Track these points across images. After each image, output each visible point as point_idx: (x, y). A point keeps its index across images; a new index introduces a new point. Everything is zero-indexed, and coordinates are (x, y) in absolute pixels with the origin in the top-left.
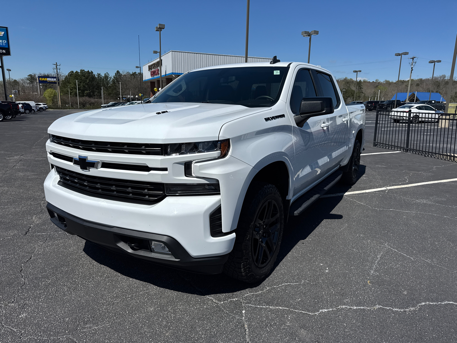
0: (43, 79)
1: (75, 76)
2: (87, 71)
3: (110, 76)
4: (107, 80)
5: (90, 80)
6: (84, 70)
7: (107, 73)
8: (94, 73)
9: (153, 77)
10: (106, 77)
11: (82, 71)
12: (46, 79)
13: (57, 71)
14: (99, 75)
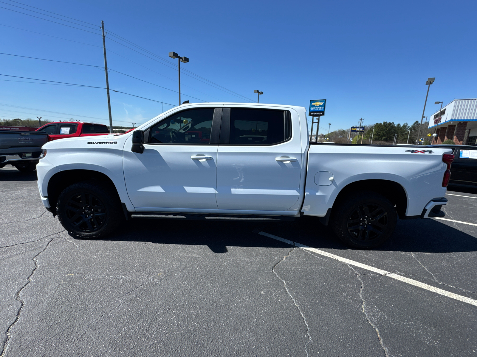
0: (354, 129)
1: (378, 127)
2: (389, 122)
3: (409, 125)
4: (405, 128)
5: (389, 129)
6: (386, 122)
7: (406, 123)
8: (395, 124)
9: (435, 125)
10: (405, 126)
11: (384, 123)
12: (355, 129)
13: (361, 124)
14: (399, 125)
